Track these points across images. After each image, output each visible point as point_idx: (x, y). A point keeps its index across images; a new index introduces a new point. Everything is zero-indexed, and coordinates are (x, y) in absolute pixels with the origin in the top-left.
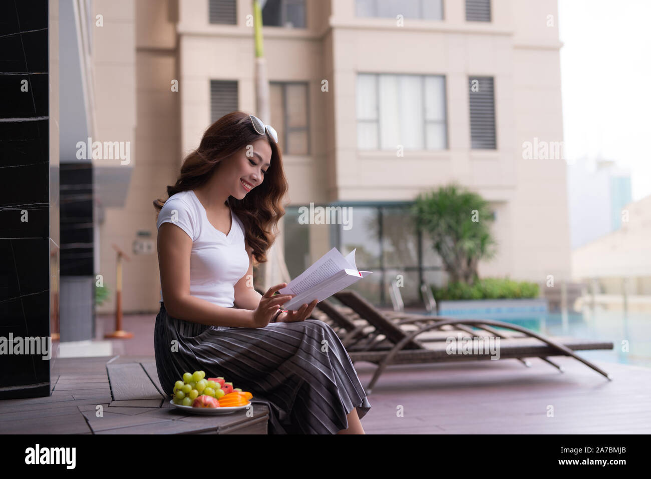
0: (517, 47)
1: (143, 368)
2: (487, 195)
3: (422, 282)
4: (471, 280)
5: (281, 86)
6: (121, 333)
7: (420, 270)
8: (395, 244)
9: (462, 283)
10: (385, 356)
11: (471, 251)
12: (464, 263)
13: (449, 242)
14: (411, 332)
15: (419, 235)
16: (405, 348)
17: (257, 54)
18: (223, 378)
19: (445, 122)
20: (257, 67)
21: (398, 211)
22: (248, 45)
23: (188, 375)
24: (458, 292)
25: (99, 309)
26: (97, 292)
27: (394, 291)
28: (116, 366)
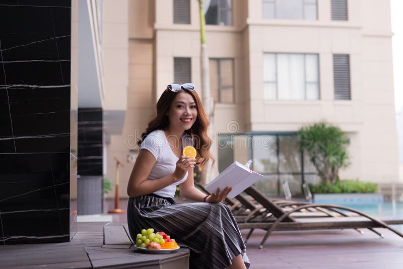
0: (364, 36)
1: (124, 228)
2: (344, 128)
3: (303, 182)
4: (334, 181)
5: (218, 60)
6: (118, 210)
7: (302, 174)
8: (287, 158)
9: (329, 183)
10: (271, 225)
11: (334, 163)
12: (330, 170)
13: (320, 157)
14: (287, 212)
15: (302, 153)
16: (283, 221)
17: (202, 42)
19: (319, 83)
20: (202, 49)
21: (289, 137)
22: (198, 35)
23: (144, 231)
24: (326, 188)
25: (106, 196)
26: (105, 185)
27: (286, 188)
28: (110, 227)
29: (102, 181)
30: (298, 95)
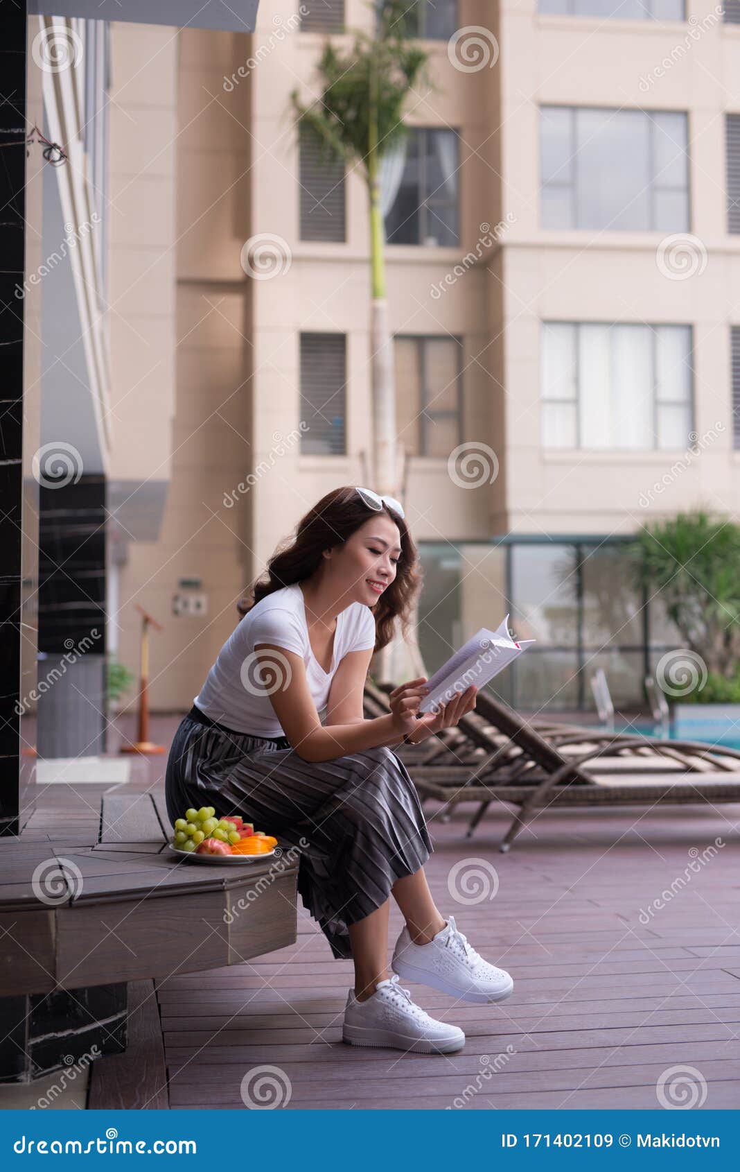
1: (153, 801)
3: (647, 672)
5: (420, 341)
6: (147, 746)
7: (645, 650)
8: (606, 606)
9: (714, 674)
10: (532, 793)
11: (730, 621)
12: (719, 641)
13: (694, 604)
14: (575, 756)
15: (644, 592)
16: (564, 781)
17: (375, 294)
18: (241, 817)
19: (691, 404)
20: (375, 312)
21: (610, 551)
22: (363, 273)
23: (192, 812)
24: (707, 690)
25: (113, 705)
26: (113, 679)
27: (599, 686)
28: (116, 798)
29: (105, 668)
30: (634, 436)
